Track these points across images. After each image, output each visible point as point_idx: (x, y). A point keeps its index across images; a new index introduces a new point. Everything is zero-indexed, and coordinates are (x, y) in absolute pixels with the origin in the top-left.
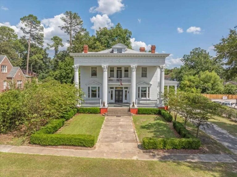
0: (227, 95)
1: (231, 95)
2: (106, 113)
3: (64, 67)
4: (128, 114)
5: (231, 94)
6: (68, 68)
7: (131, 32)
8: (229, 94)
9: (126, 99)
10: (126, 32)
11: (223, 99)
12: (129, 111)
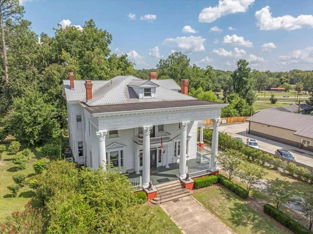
0: (227, 118)
1: (229, 118)
2: (157, 199)
3: (27, 106)
4: (185, 193)
5: (229, 116)
6: (34, 108)
7: (111, 35)
8: (227, 117)
9: (160, 161)
10: (103, 35)
11: (223, 123)
12: (183, 186)
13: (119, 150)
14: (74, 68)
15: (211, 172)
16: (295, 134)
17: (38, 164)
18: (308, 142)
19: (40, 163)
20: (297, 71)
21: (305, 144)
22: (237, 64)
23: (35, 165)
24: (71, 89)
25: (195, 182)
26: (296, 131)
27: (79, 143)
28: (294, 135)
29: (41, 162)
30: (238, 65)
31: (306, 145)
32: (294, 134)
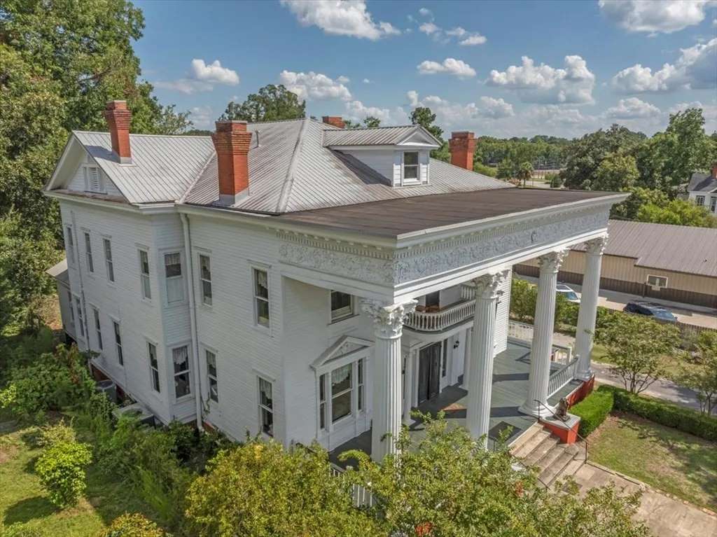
4: (575, 458)
9: (443, 374)
12: (559, 439)
13: (354, 358)
14: (54, 101)
15: (583, 383)
16: (637, 264)
17: (64, 465)
18: (663, 281)
19: (71, 458)
20: (488, 140)
21: (655, 284)
22: (411, 117)
23: (54, 471)
24: (119, 161)
25: (582, 419)
26: (637, 259)
27: (177, 351)
28: (636, 268)
29: (75, 451)
30: (413, 121)
31: (656, 288)
32: (635, 266)
